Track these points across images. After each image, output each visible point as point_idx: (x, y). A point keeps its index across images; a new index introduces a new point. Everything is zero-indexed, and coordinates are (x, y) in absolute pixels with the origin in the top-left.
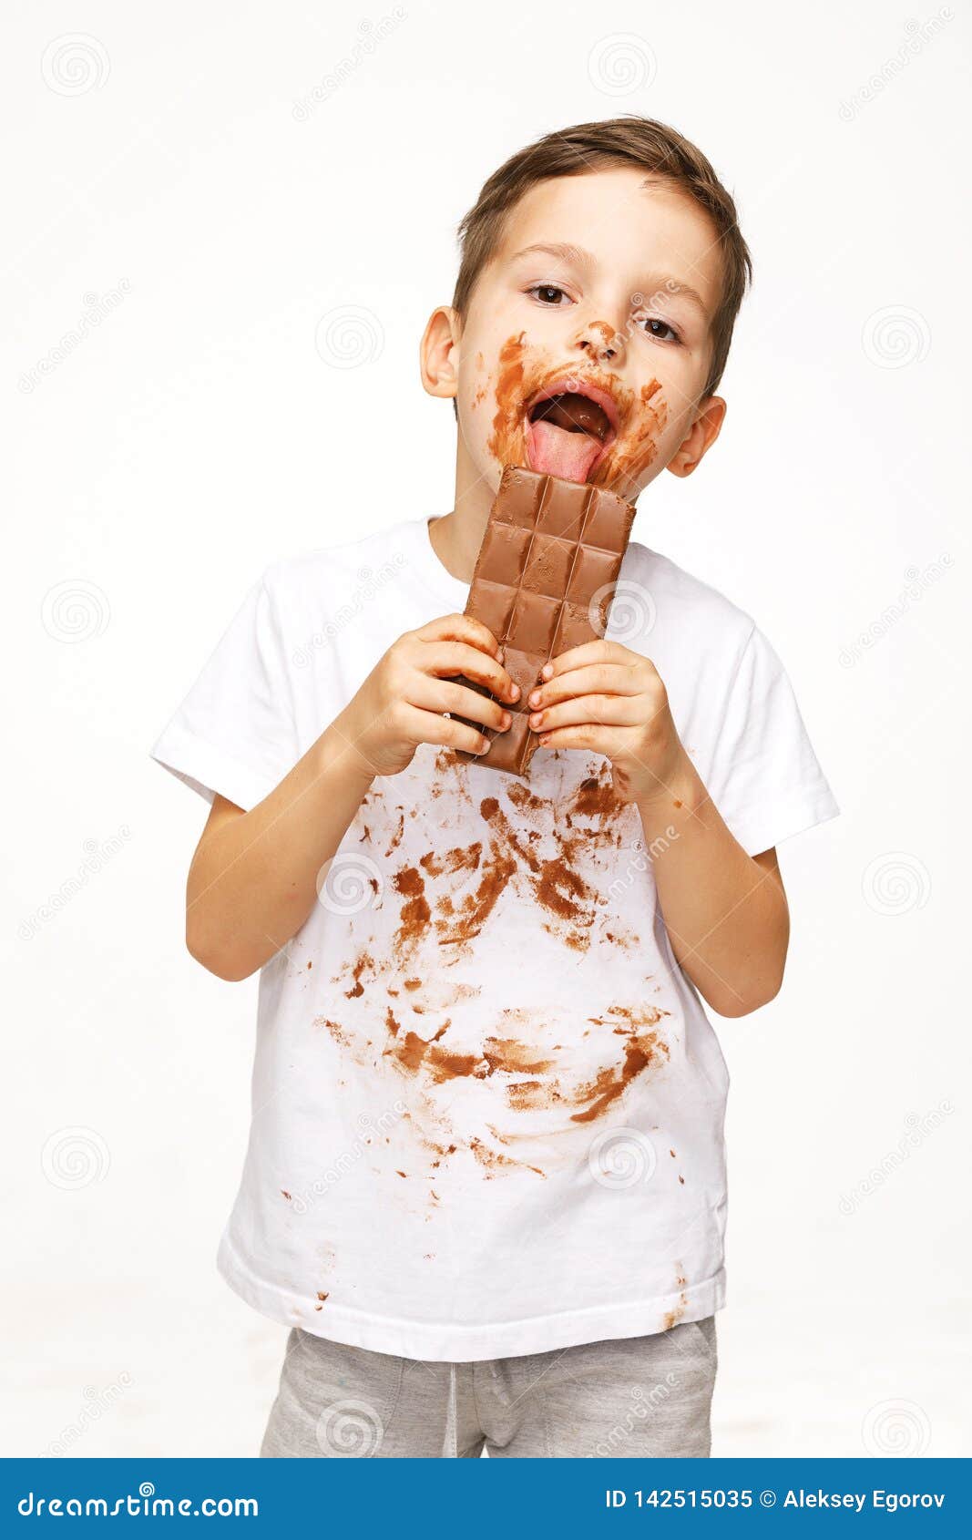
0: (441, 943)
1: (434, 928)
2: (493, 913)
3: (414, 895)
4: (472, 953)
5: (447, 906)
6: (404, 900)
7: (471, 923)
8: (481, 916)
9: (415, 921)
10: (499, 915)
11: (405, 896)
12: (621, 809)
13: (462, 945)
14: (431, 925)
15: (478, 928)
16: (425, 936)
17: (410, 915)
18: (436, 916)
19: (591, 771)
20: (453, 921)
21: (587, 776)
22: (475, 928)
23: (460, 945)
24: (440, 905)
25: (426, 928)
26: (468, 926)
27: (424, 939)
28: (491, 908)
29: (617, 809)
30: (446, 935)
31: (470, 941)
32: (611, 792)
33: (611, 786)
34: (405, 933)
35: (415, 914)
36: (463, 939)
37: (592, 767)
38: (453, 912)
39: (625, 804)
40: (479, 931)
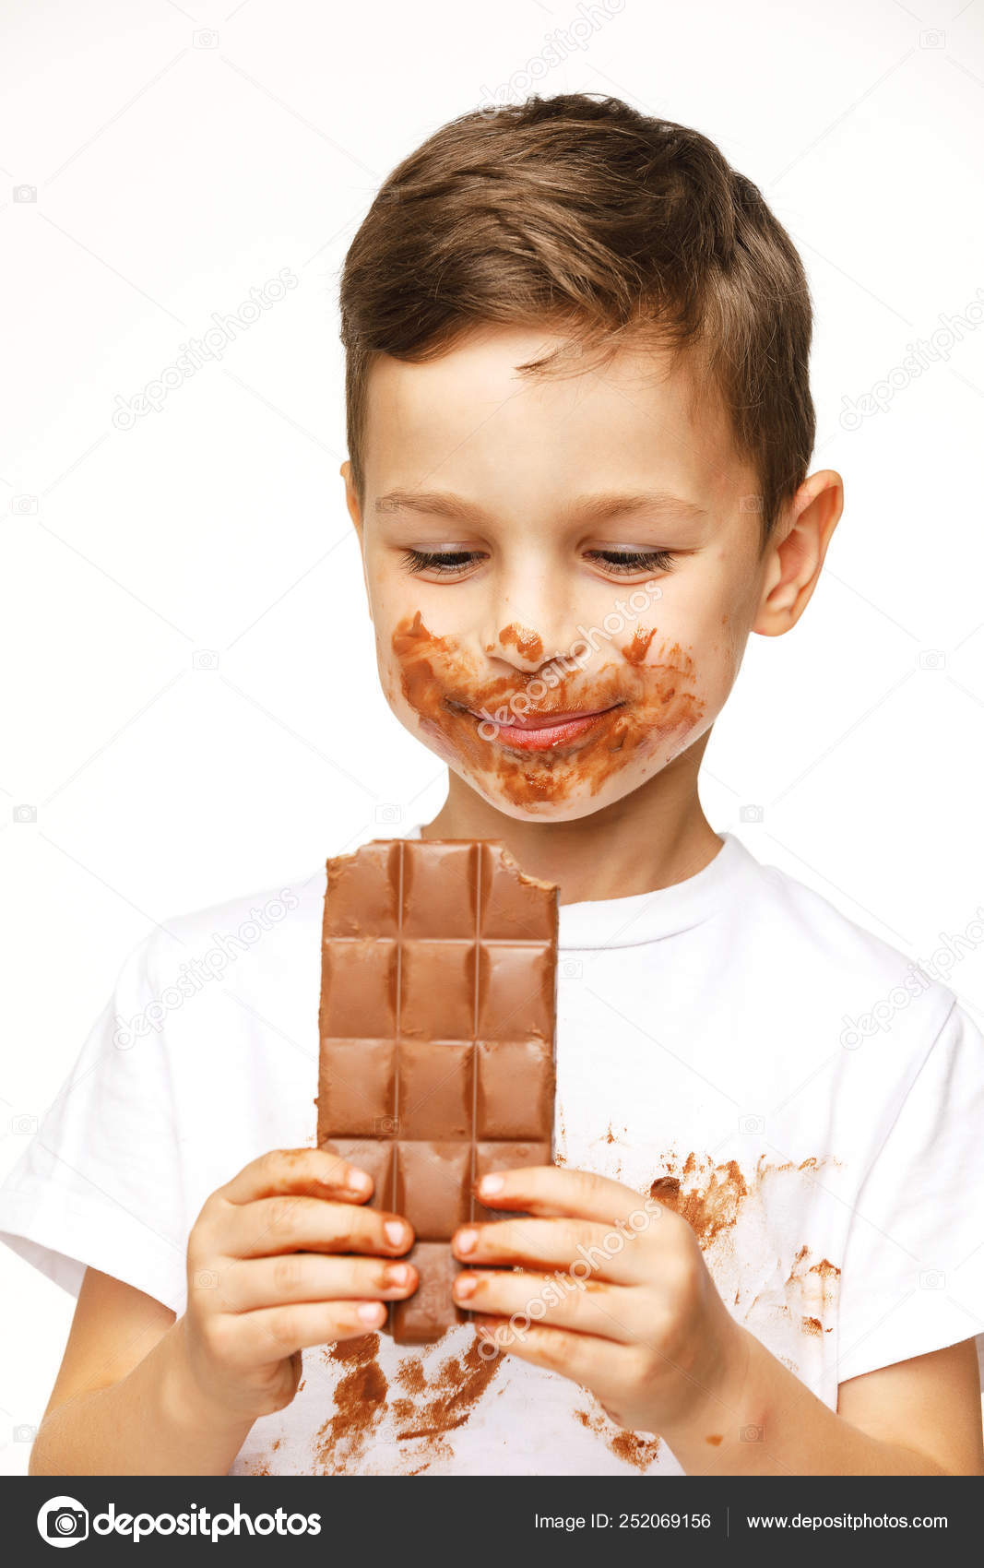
0: (403, 1437)
1: (391, 1414)
2: (491, 1389)
3: (358, 1362)
4: (452, 1454)
5: (413, 1376)
6: (342, 1371)
7: (452, 1404)
8: (472, 1392)
9: (359, 1404)
10: (501, 1392)
11: (344, 1365)
12: (713, 1233)
13: (436, 1441)
14: (386, 1408)
15: (463, 1413)
16: (374, 1427)
17: (351, 1394)
18: (395, 1393)
19: (669, 1166)
20: (422, 1400)
21: (663, 1173)
22: (459, 1413)
23: (431, 1441)
24: (403, 1375)
25: (377, 1413)
26: (448, 1409)
27: (374, 1432)
28: (488, 1381)
29: (707, 1233)
30: (411, 1423)
31: (449, 1436)
32: (701, 1203)
33: (700, 1195)
34: (340, 1425)
35: (359, 1391)
36: (436, 1431)
37: (669, 1160)
38: (424, 1385)
39: (721, 1226)
40: (465, 1418)
